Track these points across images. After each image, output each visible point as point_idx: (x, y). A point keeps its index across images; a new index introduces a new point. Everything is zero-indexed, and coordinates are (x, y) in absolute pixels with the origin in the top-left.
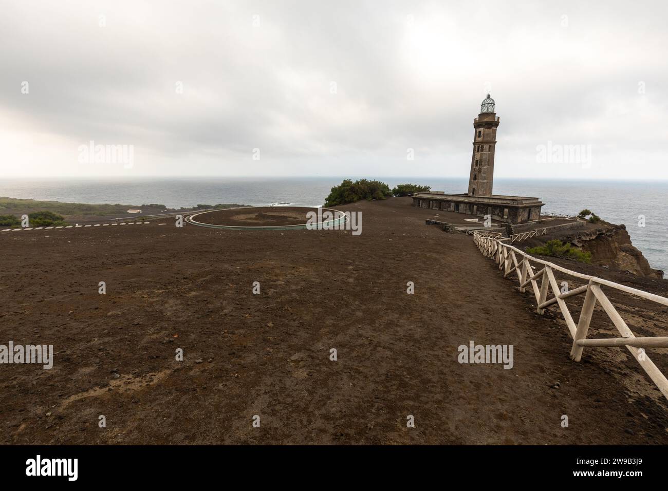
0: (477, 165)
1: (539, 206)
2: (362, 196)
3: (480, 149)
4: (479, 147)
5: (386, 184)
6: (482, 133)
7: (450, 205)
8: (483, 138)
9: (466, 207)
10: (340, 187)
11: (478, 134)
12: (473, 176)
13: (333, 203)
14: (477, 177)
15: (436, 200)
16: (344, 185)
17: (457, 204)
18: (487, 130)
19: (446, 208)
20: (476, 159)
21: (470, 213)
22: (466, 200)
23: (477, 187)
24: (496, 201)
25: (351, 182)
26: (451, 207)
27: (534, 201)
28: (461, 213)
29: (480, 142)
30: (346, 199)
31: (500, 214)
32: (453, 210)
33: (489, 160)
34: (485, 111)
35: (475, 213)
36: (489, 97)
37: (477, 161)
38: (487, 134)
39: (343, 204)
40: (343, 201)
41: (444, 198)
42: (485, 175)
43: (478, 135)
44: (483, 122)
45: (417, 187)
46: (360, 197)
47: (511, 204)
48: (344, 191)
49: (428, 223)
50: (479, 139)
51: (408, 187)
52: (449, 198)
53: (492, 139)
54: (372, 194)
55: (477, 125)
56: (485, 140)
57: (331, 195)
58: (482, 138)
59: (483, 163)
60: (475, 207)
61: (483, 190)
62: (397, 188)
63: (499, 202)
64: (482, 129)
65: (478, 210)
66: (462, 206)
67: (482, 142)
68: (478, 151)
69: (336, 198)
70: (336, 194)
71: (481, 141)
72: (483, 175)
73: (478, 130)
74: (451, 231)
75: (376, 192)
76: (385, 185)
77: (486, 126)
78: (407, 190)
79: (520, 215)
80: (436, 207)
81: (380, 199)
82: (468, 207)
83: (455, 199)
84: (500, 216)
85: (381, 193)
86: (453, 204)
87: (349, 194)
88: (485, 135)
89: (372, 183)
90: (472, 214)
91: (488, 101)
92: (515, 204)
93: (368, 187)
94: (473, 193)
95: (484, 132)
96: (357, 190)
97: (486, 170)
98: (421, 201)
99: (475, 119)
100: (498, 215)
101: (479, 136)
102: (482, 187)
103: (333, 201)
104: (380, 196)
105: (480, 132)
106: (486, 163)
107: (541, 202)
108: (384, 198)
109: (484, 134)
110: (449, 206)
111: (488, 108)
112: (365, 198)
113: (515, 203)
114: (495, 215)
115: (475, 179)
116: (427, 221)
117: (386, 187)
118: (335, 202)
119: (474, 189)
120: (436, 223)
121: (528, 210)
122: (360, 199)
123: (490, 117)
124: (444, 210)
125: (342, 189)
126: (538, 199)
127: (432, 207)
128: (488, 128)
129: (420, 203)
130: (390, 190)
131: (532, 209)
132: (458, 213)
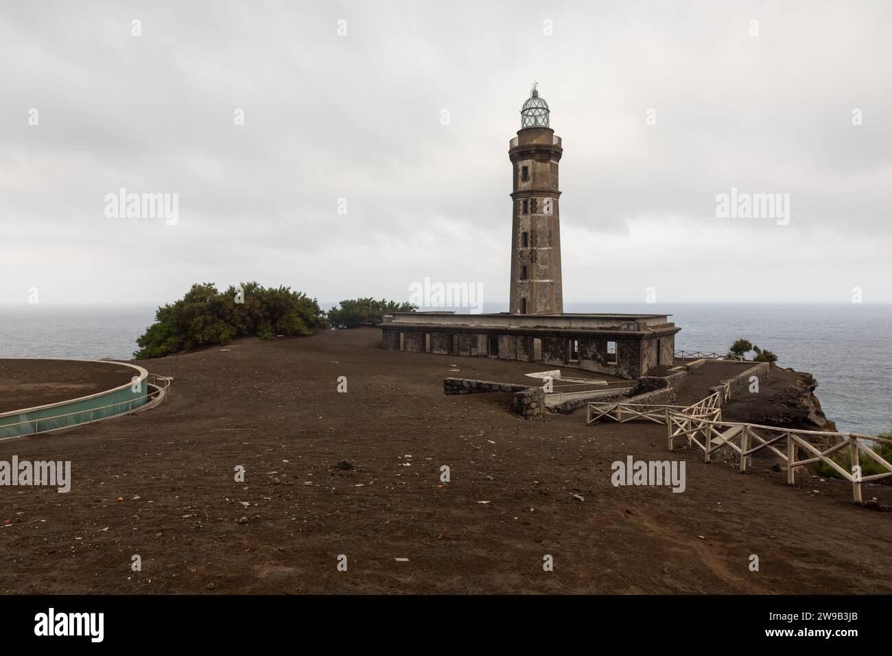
0: (526, 245)
1: (671, 332)
2: (245, 327)
3: (529, 206)
4: (526, 202)
5: (310, 296)
6: (530, 171)
7: (475, 341)
8: (534, 180)
9: (515, 343)
10: (179, 304)
11: (520, 173)
12: (520, 271)
13: (158, 350)
14: (529, 273)
15: (440, 330)
16: (190, 298)
17: (494, 336)
18: (539, 163)
19: (465, 350)
20: (521, 231)
21: (525, 358)
22: (514, 326)
23: (532, 295)
24: (587, 325)
25: (215, 291)
26: (479, 344)
27: (662, 322)
28: (502, 359)
29: (529, 191)
30: (199, 336)
31: (599, 357)
32: (485, 351)
33: (550, 232)
34: (530, 123)
35: (538, 356)
36: (535, 95)
37: (525, 234)
38: (542, 175)
39: (188, 352)
40: (189, 343)
41: (459, 323)
42: (547, 267)
43: (520, 175)
44: (529, 146)
45: (387, 304)
46: (240, 329)
47: (624, 329)
48: (191, 314)
49: (453, 388)
50: (524, 186)
51: (366, 304)
52: (472, 324)
53: (553, 184)
54: (274, 322)
55: (517, 154)
56: (538, 186)
57: (154, 328)
58: (530, 181)
59: (539, 239)
60: (537, 342)
61: (544, 301)
62: (339, 308)
63: (594, 325)
64: (528, 163)
65: (545, 348)
66: (505, 343)
67: (532, 192)
68: (525, 212)
69: (169, 334)
70: (167, 324)
71: (530, 188)
72: (541, 267)
73: (521, 165)
74: (537, 411)
75: (285, 317)
76: (309, 301)
77: (538, 156)
78: (365, 313)
79: (645, 356)
80: (441, 347)
81: (297, 334)
82: (519, 343)
83: (487, 325)
84: (599, 361)
85: (298, 320)
86: (482, 339)
87: (205, 323)
88: (537, 176)
89: (272, 292)
90: (531, 361)
91: (536, 103)
92: (632, 330)
93: (263, 303)
94: (524, 311)
95: (534, 168)
96: (231, 311)
97: (547, 255)
98: (402, 335)
99: (511, 141)
100: (594, 358)
101: (525, 178)
102: (543, 295)
103: (159, 343)
104: (296, 328)
105: (525, 169)
106: (546, 240)
107: (672, 325)
108: (306, 332)
109: (534, 174)
110: (474, 344)
111: (536, 120)
112: (253, 332)
113: (632, 327)
114: (587, 358)
115: (525, 276)
116: (446, 383)
117: (311, 306)
118: (163, 347)
119: (524, 300)
120: (479, 389)
121: (655, 341)
122: (239, 335)
123: (543, 136)
124: (462, 353)
125: (186, 307)
126: (665, 317)
127: (432, 348)
128: (541, 161)
129: (399, 341)
130: (322, 312)
131: (663, 340)
132: (498, 358)
